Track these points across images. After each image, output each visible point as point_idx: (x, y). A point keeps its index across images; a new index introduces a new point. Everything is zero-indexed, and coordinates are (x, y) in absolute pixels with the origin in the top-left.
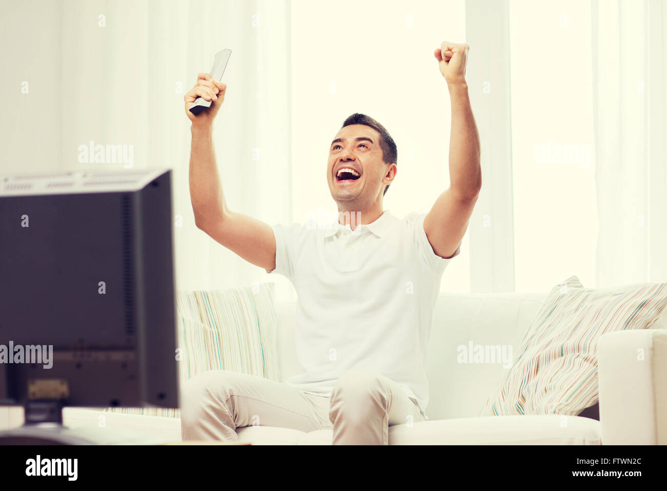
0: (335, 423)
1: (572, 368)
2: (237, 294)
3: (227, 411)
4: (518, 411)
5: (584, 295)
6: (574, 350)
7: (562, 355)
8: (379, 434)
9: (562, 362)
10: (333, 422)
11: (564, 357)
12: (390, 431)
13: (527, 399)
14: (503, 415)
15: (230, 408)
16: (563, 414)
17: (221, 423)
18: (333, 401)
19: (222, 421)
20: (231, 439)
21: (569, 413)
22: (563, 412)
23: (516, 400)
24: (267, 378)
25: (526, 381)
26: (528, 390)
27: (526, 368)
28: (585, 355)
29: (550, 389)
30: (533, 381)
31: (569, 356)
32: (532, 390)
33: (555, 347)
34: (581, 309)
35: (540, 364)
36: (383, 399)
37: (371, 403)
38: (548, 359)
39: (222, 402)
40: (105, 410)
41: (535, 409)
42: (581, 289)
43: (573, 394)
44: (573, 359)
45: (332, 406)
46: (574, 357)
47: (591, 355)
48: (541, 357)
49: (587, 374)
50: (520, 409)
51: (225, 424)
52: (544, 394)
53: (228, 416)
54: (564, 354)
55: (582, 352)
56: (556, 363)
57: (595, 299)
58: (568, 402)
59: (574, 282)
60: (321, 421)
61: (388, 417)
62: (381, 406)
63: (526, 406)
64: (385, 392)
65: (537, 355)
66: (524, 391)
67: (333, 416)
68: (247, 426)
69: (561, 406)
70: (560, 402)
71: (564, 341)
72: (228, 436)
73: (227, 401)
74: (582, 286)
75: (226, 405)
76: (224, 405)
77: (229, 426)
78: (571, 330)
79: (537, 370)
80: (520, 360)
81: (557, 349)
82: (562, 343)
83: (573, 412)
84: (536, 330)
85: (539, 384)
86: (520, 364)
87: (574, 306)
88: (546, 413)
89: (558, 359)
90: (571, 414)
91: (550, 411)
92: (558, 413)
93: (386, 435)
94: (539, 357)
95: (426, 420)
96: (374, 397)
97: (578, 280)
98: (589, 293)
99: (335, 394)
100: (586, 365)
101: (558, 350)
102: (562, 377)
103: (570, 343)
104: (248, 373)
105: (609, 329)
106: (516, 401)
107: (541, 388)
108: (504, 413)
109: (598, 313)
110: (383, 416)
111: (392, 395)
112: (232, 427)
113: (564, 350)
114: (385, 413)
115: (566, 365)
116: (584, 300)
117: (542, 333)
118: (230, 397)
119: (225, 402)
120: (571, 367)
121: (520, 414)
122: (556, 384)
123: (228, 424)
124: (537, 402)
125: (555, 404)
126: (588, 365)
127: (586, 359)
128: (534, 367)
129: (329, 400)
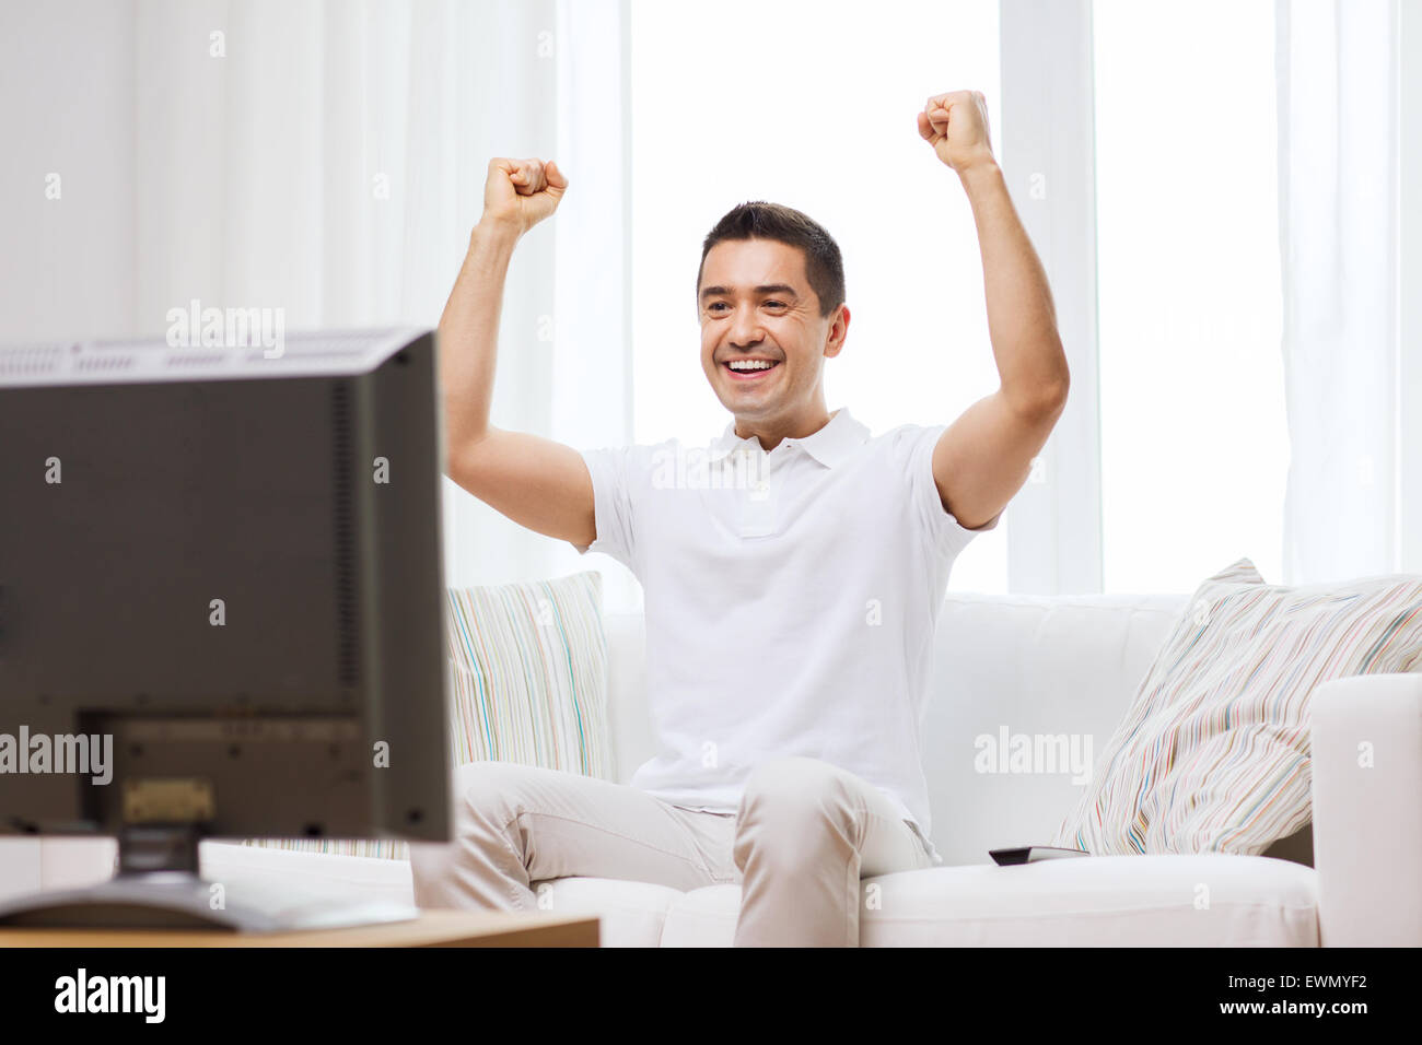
0: (746, 871)
1: (1250, 755)
2: (523, 595)
3: (510, 846)
4: (1132, 844)
5: (1269, 600)
6: (1252, 717)
7: (1227, 728)
8: (837, 895)
9: (1227, 743)
10: (742, 868)
11: (1231, 732)
12: (862, 888)
13: (1152, 822)
14: (1098, 854)
15: (516, 841)
16: (1232, 851)
17: (498, 871)
18: (741, 823)
19: (497, 866)
20: (520, 905)
21: (1244, 849)
22: (1231, 848)
23: (1129, 821)
24: (590, 775)
25: (1150, 782)
26: (1155, 801)
27: (1149, 754)
28: (1275, 728)
29: (1205, 798)
30: (1164, 782)
31: (1243, 728)
32: (1164, 802)
33: (1213, 708)
34: (1265, 631)
35: (1180, 748)
36: (847, 820)
37: (822, 827)
38: (1198, 734)
39: (497, 826)
40: (244, 843)
41: (1170, 841)
42: (1260, 587)
43: (1251, 811)
44: (1251, 737)
45: (740, 834)
46: (1252, 733)
47: (1290, 726)
48: (1183, 729)
49: (1283, 766)
50: (1136, 842)
51: (506, 874)
52: (1190, 811)
53: (513, 857)
54: (1231, 726)
55: (1270, 722)
56: (1214, 743)
57: (1295, 608)
58: (1243, 828)
59: (1244, 571)
60: (712, 868)
61: (859, 860)
62: (845, 837)
63: (1151, 834)
64: (851, 806)
65: (1175, 726)
66: (1145, 803)
67: (742, 855)
68: (557, 878)
69: (1228, 837)
70: (1226, 828)
71: (1233, 695)
72: (513, 900)
73: (510, 825)
74: (1261, 581)
75: (507, 834)
76: (503, 833)
77: (515, 879)
78: (1246, 674)
79: (1173, 758)
80: (1136, 738)
81: (1216, 716)
82: (1227, 701)
83: (1253, 847)
84: (1169, 673)
85: (1178, 788)
86: (1137, 744)
87: (1252, 622)
88: (1196, 850)
89: (1219, 737)
90: (1248, 852)
91: (1203, 846)
92: (1223, 851)
93: (853, 899)
94: (1177, 731)
95: (936, 865)
96: (828, 816)
97: (1254, 568)
98: (1280, 596)
99: (747, 810)
100: (1280, 748)
101: (1218, 715)
102: (1228, 773)
103: (1245, 701)
104: (549, 767)
105: (1327, 674)
106: (1128, 823)
107: (1183, 798)
108: (1100, 849)
109: (1304, 639)
110: (848, 856)
111: (867, 814)
112: (522, 881)
113: (1231, 718)
114: (852, 853)
115: (1238, 746)
116: (1271, 611)
117: (1180, 680)
118: (515, 817)
119: (504, 827)
120: (1247, 754)
121: (1137, 853)
122: (1215, 788)
123: (513, 873)
124: (1174, 826)
125: (1215, 832)
126: (1284, 749)
127: (1279, 736)
128: (1166, 752)
129: (732, 821)
